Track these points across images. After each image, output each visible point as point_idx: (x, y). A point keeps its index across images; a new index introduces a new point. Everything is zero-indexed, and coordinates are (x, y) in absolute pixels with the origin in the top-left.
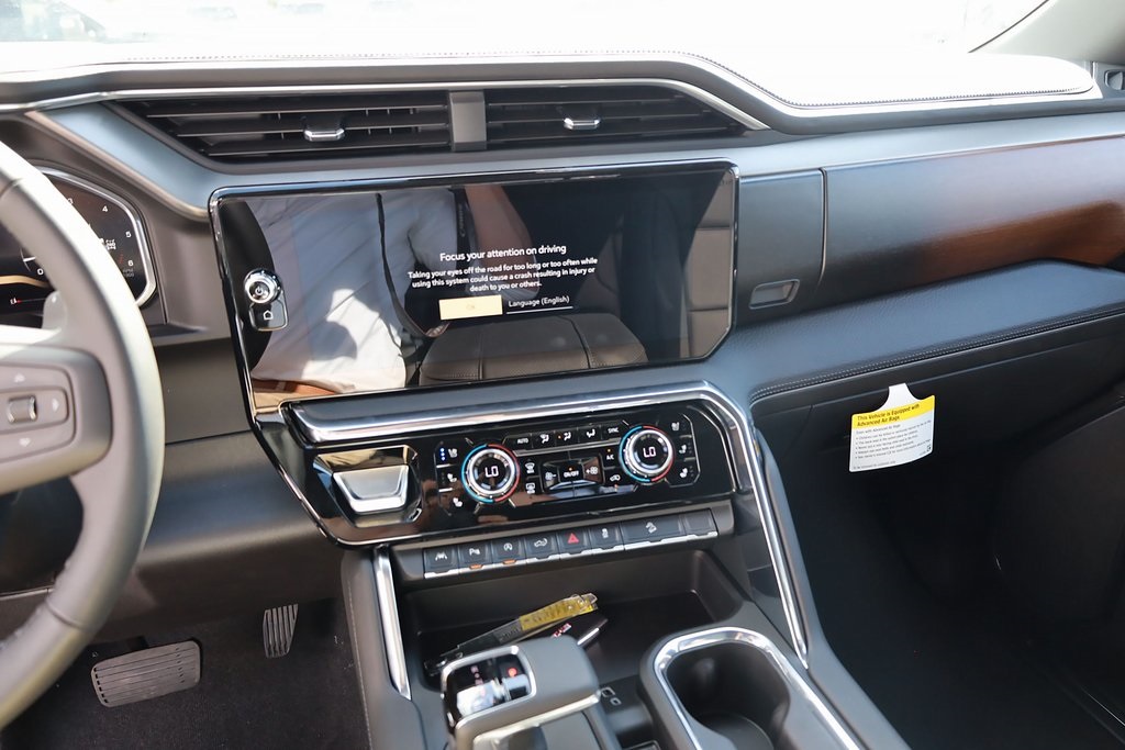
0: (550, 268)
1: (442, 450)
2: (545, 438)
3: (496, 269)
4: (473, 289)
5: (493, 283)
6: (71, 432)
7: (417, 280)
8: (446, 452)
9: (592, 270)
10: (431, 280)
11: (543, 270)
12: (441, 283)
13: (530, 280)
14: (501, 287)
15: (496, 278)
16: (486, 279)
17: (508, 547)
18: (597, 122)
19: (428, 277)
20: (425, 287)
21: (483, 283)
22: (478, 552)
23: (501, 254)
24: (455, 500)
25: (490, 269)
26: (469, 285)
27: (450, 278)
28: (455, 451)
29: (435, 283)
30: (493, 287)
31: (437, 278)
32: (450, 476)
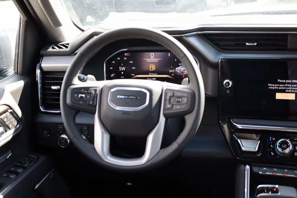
1: (271, 138)
3: (294, 86)
4: (287, 91)
5: (293, 90)
6: (187, 106)
7: (270, 86)
8: (272, 138)
12: (277, 88)
14: (295, 91)
15: (294, 88)
16: (291, 88)
17: (286, 170)
19: (274, 86)
20: (272, 89)
21: (290, 89)
22: (276, 170)
24: (272, 153)
25: (293, 86)
26: (286, 89)
27: (280, 87)
28: (274, 139)
29: (275, 88)
30: (293, 91)
31: (276, 86)
32: (271, 146)
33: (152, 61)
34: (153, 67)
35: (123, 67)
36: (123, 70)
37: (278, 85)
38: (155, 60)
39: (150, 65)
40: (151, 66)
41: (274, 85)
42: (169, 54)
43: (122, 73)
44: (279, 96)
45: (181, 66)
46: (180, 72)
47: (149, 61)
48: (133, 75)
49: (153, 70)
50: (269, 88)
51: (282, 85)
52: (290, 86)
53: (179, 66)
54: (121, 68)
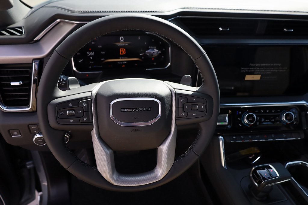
0: (275, 69)
2: (262, 111)
4: (255, 73)
7: (242, 70)
8: (238, 112)
9: (285, 70)
10: (246, 70)
11: (273, 69)
12: (248, 71)
13: (269, 72)
15: (261, 71)
17: (250, 137)
18: (292, 30)
20: (243, 72)
22: (243, 137)
23: (264, 65)
24: (240, 124)
25: (261, 68)
26: (254, 72)
29: (246, 71)
30: (260, 73)
31: (247, 70)
32: (239, 118)
33: (122, 45)
34: (123, 51)
35: (92, 53)
36: (91, 55)
37: (249, 69)
38: (125, 44)
39: (120, 49)
40: (122, 50)
41: (245, 69)
42: (139, 37)
43: (91, 58)
44: (248, 78)
45: (150, 49)
46: (150, 55)
47: (119, 45)
48: (103, 59)
49: (123, 54)
50: (242, 71)
51: (252, 69)
52: (259, 68)
53: (148, 49)
54: (89, 53)
